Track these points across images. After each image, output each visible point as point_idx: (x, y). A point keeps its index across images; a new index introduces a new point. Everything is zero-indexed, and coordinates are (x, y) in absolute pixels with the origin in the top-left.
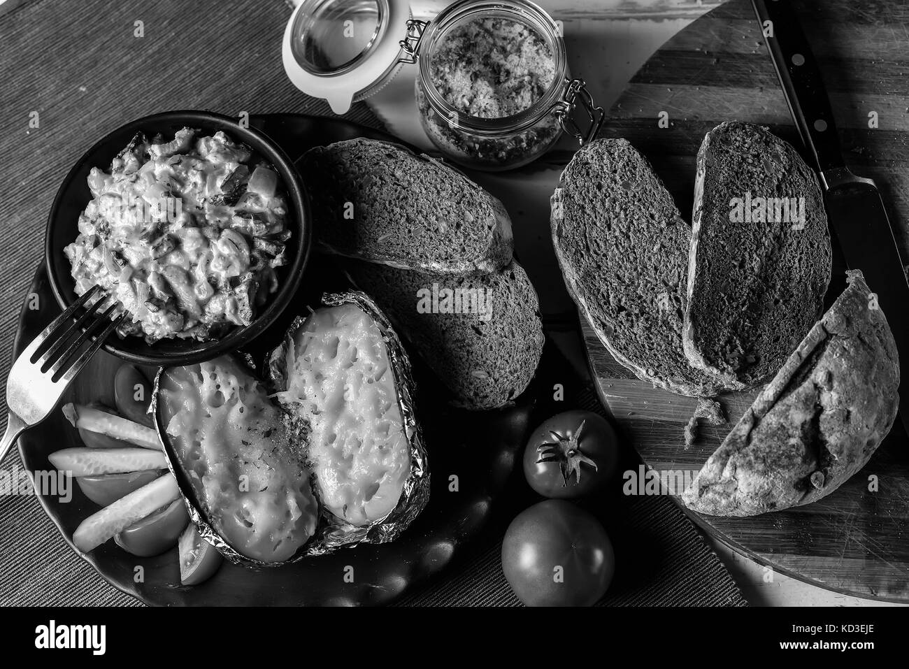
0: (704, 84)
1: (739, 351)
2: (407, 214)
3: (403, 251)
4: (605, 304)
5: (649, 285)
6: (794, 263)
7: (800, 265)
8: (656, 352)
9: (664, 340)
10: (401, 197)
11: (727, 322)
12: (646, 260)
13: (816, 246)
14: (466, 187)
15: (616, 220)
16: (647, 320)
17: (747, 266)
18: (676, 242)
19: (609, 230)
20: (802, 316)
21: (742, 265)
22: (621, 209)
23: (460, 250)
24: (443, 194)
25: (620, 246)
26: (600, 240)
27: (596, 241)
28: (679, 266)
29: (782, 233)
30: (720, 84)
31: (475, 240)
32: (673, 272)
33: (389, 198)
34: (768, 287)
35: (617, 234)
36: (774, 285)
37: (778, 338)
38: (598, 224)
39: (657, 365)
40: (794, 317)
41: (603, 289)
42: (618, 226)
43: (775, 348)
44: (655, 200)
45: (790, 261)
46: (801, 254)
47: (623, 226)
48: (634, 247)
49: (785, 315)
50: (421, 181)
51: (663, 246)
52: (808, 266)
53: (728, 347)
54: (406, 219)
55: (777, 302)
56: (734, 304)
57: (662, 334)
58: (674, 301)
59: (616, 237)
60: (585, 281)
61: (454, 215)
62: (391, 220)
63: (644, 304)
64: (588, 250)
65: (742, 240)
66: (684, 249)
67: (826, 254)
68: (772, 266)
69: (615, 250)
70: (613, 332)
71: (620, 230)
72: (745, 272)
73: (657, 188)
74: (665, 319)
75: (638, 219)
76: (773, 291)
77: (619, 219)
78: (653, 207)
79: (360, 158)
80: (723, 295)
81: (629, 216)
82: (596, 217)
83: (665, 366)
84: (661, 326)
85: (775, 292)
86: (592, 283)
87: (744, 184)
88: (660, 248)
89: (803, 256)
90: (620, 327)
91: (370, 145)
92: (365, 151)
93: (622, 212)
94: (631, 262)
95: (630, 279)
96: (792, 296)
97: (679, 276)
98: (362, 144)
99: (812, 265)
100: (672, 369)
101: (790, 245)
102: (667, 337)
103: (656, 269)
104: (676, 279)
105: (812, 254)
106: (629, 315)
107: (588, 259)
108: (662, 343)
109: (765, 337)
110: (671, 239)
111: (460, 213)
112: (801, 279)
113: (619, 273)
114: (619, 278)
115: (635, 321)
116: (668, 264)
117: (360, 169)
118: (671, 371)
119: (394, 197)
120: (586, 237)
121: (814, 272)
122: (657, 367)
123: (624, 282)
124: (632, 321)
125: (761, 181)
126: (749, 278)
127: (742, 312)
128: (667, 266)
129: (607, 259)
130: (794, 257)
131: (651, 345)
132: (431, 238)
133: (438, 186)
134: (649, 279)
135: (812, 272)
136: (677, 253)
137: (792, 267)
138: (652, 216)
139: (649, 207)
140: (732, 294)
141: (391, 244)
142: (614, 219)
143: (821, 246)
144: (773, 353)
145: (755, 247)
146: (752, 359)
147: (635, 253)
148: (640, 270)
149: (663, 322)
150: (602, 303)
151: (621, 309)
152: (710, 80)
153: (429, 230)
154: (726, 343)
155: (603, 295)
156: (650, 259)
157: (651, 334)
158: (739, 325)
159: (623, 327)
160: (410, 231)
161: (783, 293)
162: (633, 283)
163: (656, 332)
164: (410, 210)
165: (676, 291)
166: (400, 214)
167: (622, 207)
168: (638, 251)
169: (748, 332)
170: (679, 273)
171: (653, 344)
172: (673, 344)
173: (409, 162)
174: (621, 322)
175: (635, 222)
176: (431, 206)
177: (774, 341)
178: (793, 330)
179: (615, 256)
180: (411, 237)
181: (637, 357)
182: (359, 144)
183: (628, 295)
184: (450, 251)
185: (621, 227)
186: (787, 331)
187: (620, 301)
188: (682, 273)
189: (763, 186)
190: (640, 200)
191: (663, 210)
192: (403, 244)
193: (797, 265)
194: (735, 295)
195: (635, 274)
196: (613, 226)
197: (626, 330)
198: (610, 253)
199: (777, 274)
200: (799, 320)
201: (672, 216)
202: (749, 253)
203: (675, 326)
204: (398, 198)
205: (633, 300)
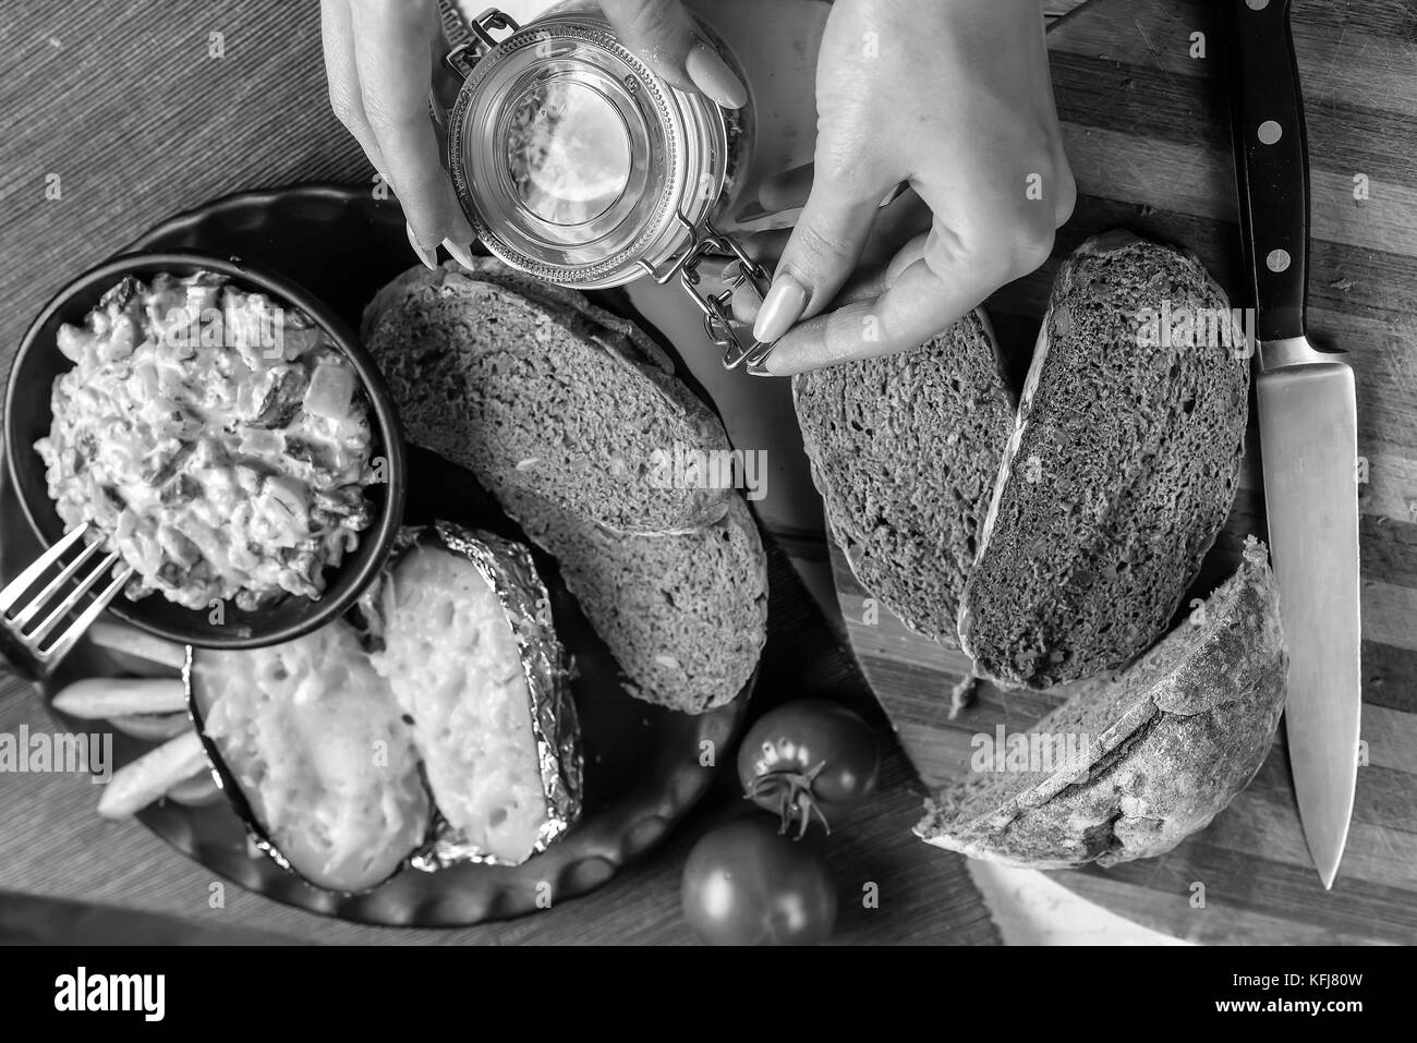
0: (1102, 124)
1: (1039, 649)
2: (565, 431)
3: (555, 493)
4: (858, 510)
5: (931, 492)
6: (1169, 500)
7: (1177, 505)
8: (924, 596)
9: (940, 579)
10: (557, 400)
11: (1030, 605)
12: (933, 453)
13: (1213, 473)
14: (660, 407)
15: (895, 380)
16: (919, 545)
17: (1086, 511)
18: (986, 433)
19: (884, 392)
20: (1158, 591)
21: (1076, 510)
22: (908, 362)
23: (642, 511)
24: (624, 409)
25: (895, 423)
26: (866, 406)
27: (859, 406)
28: (984, 472)
29: (1161, 451)
30: (1131, 128)
31: (665, 500)
32: (972, 480)
33: (538, 399)
34: (1113, 542)
35: (895, 402)
36: (1125, 538)
37: (1109, 625)
38: (867, 382)
39: (922, 613)
40: (1143, 594)
41: (858, 487)
42: (898, 390)
43: (1101, 641)
44: (965, 358)
45: (1162, 497)
46: (1184, 486)
47: (906, 393)
48: (918, 429)
49: (1129, 590)
50: (591, 380)
51: (963, 436)
52: (1190, 507)
53: (1023, 643)
54: (564, 440)
55: (1122, 566)
56: (1048, 576)
57: (937, 570)
58: (966, 525)
59: (892, 408)
60: (831, 470)
61: (636, 450)
62: (539, 435)
63: (919, 521)
64: (844, 419)
65: (1087, 468)
66: (997, 446)
67: (1229, 485)
68: (1129, 505)
69: (887, 428)
70: (862, 554)
71: (900, 397)
72: (1079, 521)
73: (973, 338)
74: (947, 547)
75: (932, 386)
76: (1120, 549)
77: (901, 379)
78: (960, 370)
79: (493, 321)
80: (1031, 562)
81: (917, 378)
82: (864, 369)
83: (934, 616)
84: (940, 557)
85: (1124, 550)
86: (842, 475)
87: (1114, 366)
88: (959, 440)
89: (1186, 489)
90: (876, 548)
91: (510, 304)
92: (503, 312)
93: (908, 369)
94: (908, 452)
95: (903, 479)
96: (1149, 557)
97: (981, 487)
98: (497, 299)
99: (1197, 506)
100: (944, 623)
101: (1169, 470)
102: (946, 575)
103: (946, 469)
104: (975, 493)
105: (1202, 487)
106: (893, 532)
107: (842, 435)
108: (935, 583)
109: (1087, 625)
110: (980, 426)
111: (647, 449)
112: (1172, 528)
113: (886, 465)
114: (886, 473)
115: (899, 545)
116: (967, 466)
117: (494, 340)
118: (942, 626)
119: (546, 398)
120: (844, 397)
121: (1199, 516)
122: (923, 617)
123: (893, 481)
124: (895, 544)
125: (1145, 361)
126: (1083, 532)
127: (1058, 587)
128: (964, 469)
129: (872, 438)
130: (1171, 491)
131: (918, 584)
132: (599, 480)
133: (617, 395)
134: (932, 485)
135: (1194, 518)
136: (984, 453)
137: (1162, 507)
138: (956, 385)
139: (952, 369)
140: (1047, 559)
141: (538, 477)
142: (893, 377)
143: (1221, 473)
144: (1094, 649)
145: (1106, 478)
146: (1057, 656)
147: (917, 439)
148: (920, 469)
149: (944, 551)
150: (853, 509)
151: (882, 521)
152: (1113, 119)
153: (596, 466)
154: (1021, 636)
155: (857, 497)
156: (939, 454)
157: (922, 567)
158: (1049, 607)
159: (879, 550)
160: (567, 461)
161: (1136, 552)
162: (907, 484)
163: (929, 566)
164: (570, 426)
165: (972, 508)
166: (554, 429)
167: (908, 360)
168: (924, 438)
169: (1061, 617)
170: (982, 483)
171: (921, 582)
172: (953, 587)
173: (572, 346)
174: (878, 542)
175: (925, 389)
176: (604, 425)
177: (1102, 631)
178: (1136, 615)
179: (885, 437)
180: (569, 471)
181: (893, 598)
182: (493, 297)
183: (895, 502)
184: (626, 509)
185: (902, 394)
186: (1127, 615)
187: (882, 508)
188: (986, 486)
189: (1147, 369)
190: (940, 353)
191: (974, 378)
192: (555, 480)
193: (1172, 505)
194: (1053, 560)
195: (911, 472)
196: (889, 389)
197: (883, 556)
198: (878, 431)
199: (1135, 520)
200: (1151, 597)
201: (988, 390)
202: (1094, 489)
203: (960, 562)
204: (553, 400)
205: (902, 512)
